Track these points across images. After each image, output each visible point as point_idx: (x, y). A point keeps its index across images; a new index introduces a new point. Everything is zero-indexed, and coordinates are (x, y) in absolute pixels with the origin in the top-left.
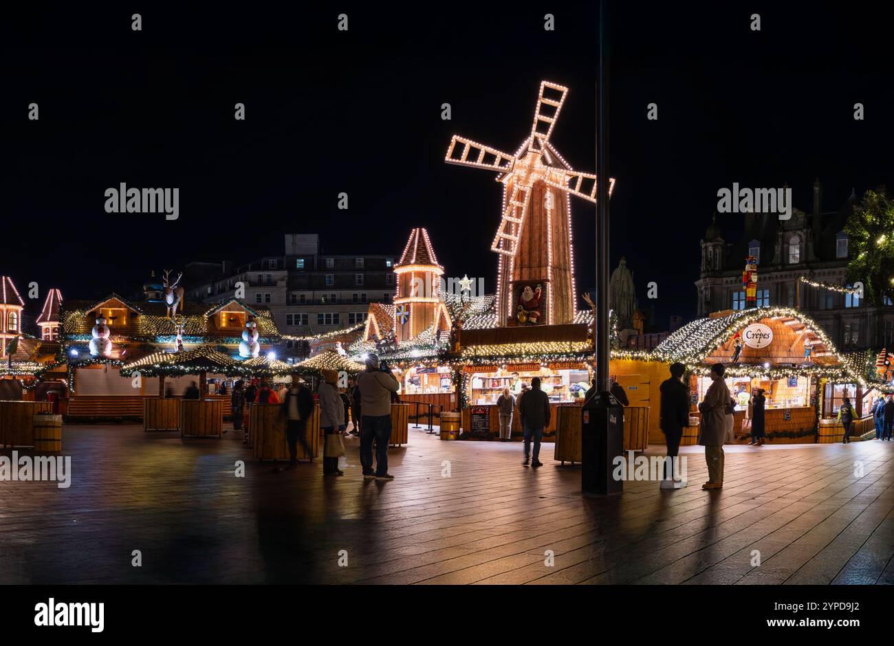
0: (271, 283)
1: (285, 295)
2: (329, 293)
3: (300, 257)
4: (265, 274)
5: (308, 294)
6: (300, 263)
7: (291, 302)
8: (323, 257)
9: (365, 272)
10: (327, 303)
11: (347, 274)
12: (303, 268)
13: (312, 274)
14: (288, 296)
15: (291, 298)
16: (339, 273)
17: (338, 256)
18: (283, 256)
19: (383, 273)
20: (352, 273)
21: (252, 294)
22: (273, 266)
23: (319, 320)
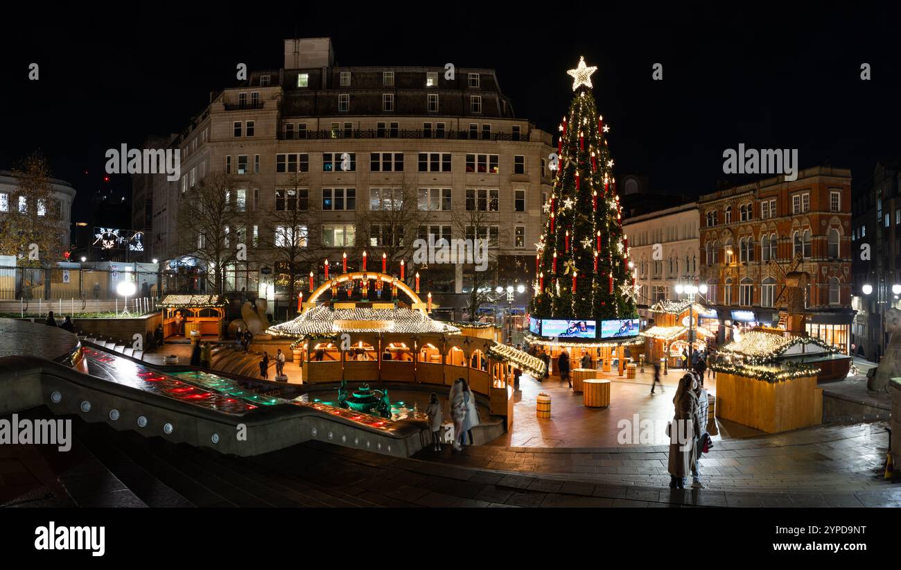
0: (257, 105)
1: (275, 123)
2: (342, 122)
3: (303, 71)
4: (249, 91)
5: (311, 123)
6: (303, 79)
7: (284, 134)
8: (336, 71)
9: (397, 91)
10: (338, 138)
11: (371, 93)
12: (306, 86)
13: (319, 94)
14: (280, 126)
15: (285, 129)
16: (358, 93)
17: (357, 68)
18: (281, 70)
19: (422, 93)
20: (377, 93)
21: (228, 122)
22: (265, 85)
23: (325, 164)
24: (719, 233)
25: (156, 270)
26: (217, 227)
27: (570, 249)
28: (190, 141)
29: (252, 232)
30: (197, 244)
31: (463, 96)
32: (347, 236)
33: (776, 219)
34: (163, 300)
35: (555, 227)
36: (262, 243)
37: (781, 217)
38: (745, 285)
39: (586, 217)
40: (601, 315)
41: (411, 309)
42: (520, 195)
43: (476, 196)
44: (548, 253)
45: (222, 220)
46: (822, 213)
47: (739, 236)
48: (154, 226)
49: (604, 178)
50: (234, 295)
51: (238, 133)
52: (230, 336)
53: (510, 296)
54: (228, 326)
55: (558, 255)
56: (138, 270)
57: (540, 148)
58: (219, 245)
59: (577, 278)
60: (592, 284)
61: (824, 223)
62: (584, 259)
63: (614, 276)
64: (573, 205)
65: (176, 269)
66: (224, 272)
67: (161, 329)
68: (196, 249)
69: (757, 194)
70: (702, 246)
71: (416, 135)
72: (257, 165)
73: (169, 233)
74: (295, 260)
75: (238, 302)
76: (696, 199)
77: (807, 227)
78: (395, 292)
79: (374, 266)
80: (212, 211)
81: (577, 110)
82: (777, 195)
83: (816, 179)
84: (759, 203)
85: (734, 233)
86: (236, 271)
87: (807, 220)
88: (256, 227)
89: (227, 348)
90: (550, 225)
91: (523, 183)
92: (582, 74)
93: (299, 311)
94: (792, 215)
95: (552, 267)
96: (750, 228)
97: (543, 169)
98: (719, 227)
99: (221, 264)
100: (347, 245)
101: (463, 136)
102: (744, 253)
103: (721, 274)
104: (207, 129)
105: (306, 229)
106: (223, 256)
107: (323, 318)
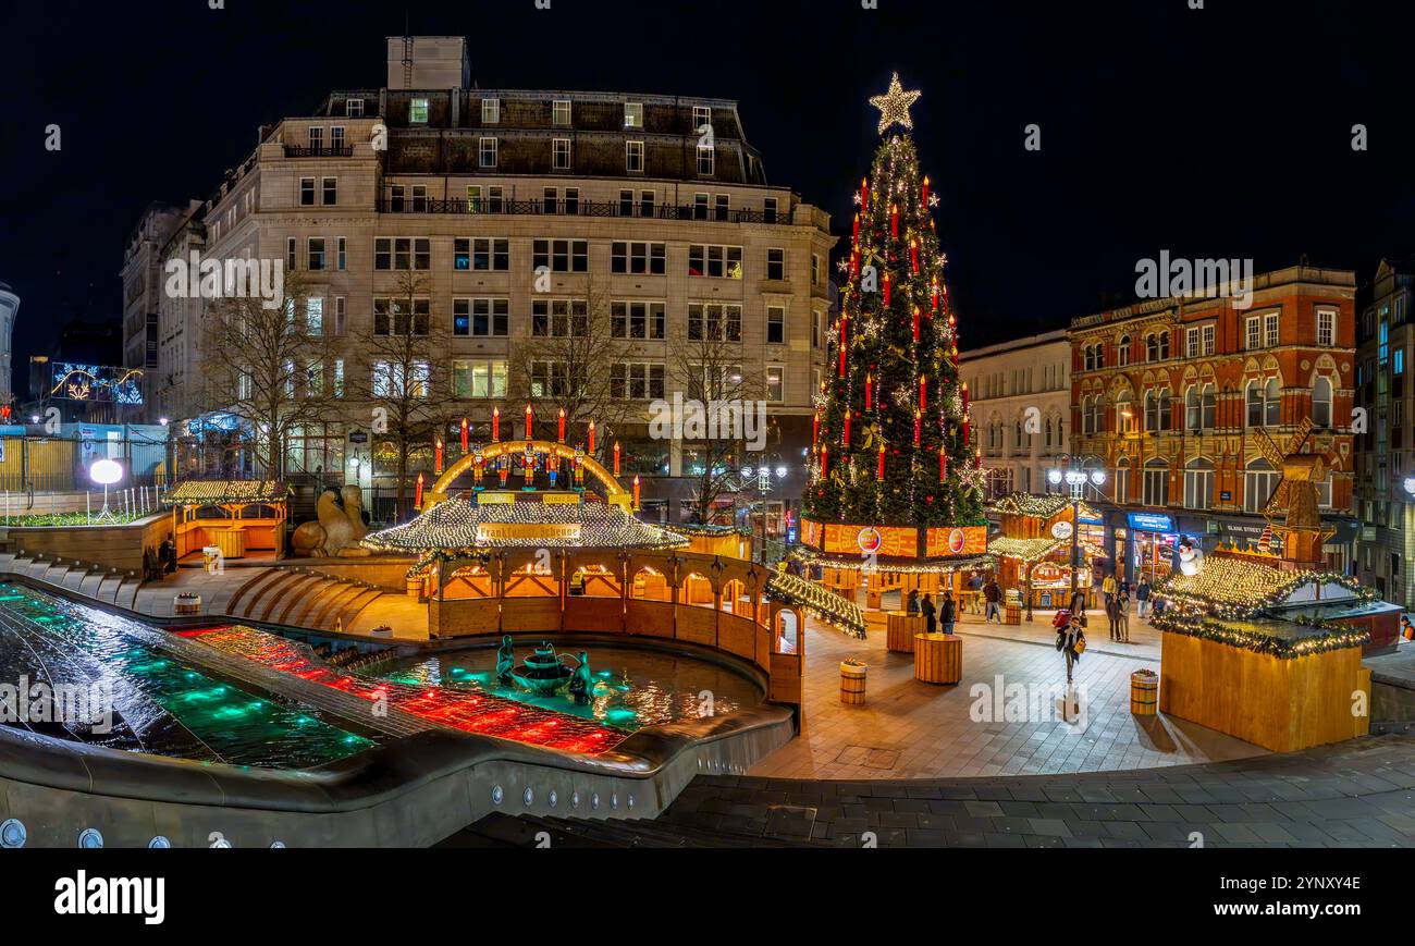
0: (340, 150)
1: (373, 183)
2: (485, 185)
3: (417, 93)
4: (327, 125)
5: (433, 186)
6: (420, 108)
7: (390, 204)
8: (474, 95)
9: (575, 134)
10: (479, 211)
11: (532, 137)
12: (425, 120)
13: (446, 135)
14: (380, 188)
15: (389, 195)
16: (510, 137)
17: (510, 92)
18: (382, 90)
19: (617, 139)
20: (543, 137)
21: (291, 179)
22: (355, 115)
23: (457, 256)
24: (1107, 383)
25: (163, 438)
26: (273, 362)
27: (873, 406)
28: (224, 211)
29: (334, 370)
30: (237, 392)
31: (684, 147)
32: (494, 380)
33: (1216, 358)
34: (175, 491)
35: (847, 368)
36: (352, 390)
37: (1224, 354)
38: (1153, 470)
39: (900, 352)
40: (925, 518)
41: (606, 504)
42: (775, 315)
43: (705, 315)
44: (834, 412)
45: (281, 350)
46: (1303, 348)
47: (1143, 387)
48: (161, 361)
49: (931, 285)
50: (302, 479)
51: (308, 198)
52: (297, 550)
53: (764, 482)
54: (292, 534)
55: (853, 415)
56: (132, 436)
57: (810, 237)
58: (276, 395)
59: (886, 455)
60: (910, 465)
61: (1305, 365)
62: (899, 423)
63: (947, 452)
64: (878, 330)
65: (200, 435)
66: (286, 440)
67: (171, 542)
68: (236, 401)
69: (1178, 315)
70: (1075, 402)
71: (608, 210)
72: (342, 256)
73: (188, 373)
74: (409, 419)
75: (309, 490)
76: (1066, 325)
77: (1273, 373)
78: (579, 474)
79: (543, 431)
80: (263, 334)
81: (886, 168)
82: (1216, 317)
83: (1293, 289)
84: (1182, 332)
85: (1135, 382)
86: (306, 438)
87: (1274, 360)
88: (340, 363)
89: (292, 573)
90: (838, 365)
91: (781, 295)
92: (895, 102)
93: (418, 507)
94: (1244, 350)
95: (841, 435)
96: (1163, 373)
97: (814, 271)
98: (1107, 371)
99: (280, 426)
100: (494, 395)
101: (683, 213)
102: (1152, 415)
103: (1110, 450)
104: (253, 190)
105: (425, 366)
106: (284, 411)
107: (458, 520)
